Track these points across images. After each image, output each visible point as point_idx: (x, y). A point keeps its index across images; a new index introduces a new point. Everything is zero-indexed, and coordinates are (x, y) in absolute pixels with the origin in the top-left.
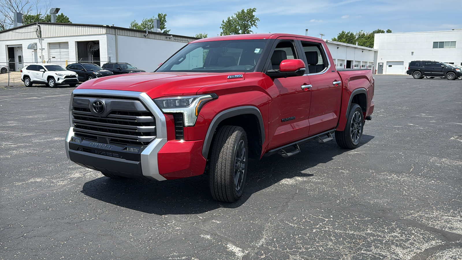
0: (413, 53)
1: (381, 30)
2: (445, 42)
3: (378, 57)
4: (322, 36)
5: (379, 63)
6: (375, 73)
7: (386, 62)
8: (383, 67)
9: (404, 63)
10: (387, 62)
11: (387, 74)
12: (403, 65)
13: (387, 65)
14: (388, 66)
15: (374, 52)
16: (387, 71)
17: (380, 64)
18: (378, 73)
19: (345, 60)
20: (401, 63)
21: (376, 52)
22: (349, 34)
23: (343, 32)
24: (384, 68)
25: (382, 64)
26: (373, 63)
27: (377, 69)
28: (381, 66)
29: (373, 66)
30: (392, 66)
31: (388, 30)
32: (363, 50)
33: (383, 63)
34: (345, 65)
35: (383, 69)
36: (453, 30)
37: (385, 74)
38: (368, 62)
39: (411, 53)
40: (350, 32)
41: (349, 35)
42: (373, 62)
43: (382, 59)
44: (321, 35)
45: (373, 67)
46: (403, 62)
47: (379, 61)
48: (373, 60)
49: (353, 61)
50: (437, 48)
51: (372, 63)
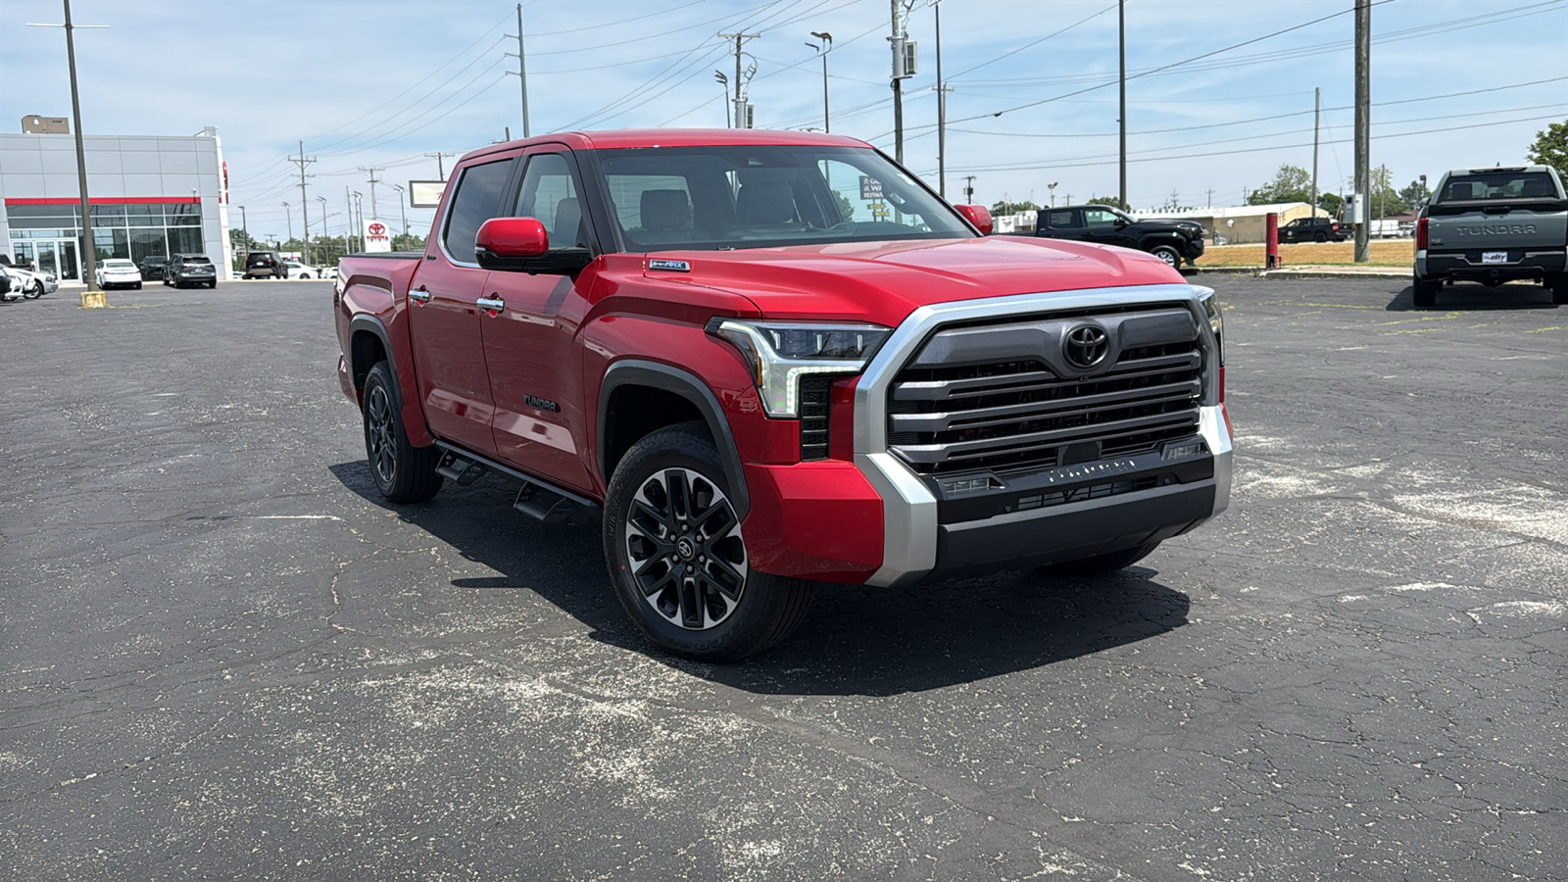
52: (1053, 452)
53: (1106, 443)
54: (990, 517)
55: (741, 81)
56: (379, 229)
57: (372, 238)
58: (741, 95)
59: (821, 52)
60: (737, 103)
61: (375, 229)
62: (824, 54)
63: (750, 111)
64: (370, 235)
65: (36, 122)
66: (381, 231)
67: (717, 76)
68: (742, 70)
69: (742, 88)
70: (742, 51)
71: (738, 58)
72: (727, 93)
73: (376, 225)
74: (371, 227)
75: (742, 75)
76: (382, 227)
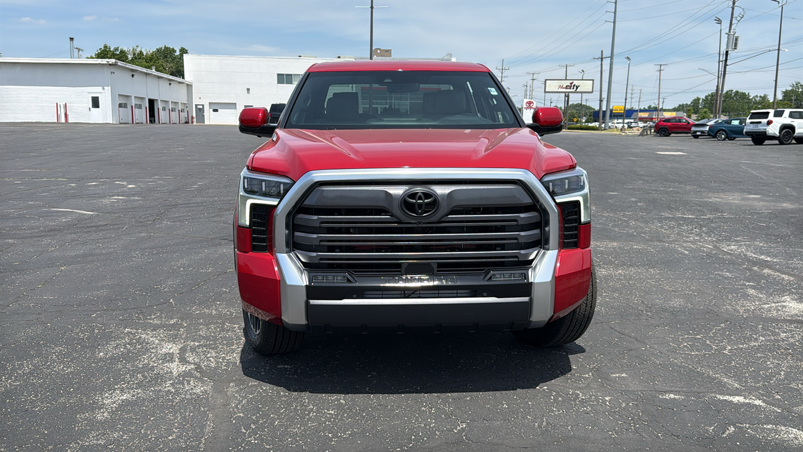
0: (248, 90)
1: (170, 48)
2: (294, 75)
3: (193, 94)
4: (79, 51)
5: (196, 105)
6: (192, 122)
7: (208, 104)
8: (204, 112)
9: (237, 106)
10: (210, 103)
11: (212, 123)
12: (236, 109)
13: (210, 108)
14: (211, 110)
15: (186, 86)
16: (211, 118)
17: (198, 107)
18: (196, 123)
19: (145, 98)
20: (233, 106)
21: (189, 86)
22: (118, 50)
23: (106, 47)
24: (206, 114)
25: (201, 107)
26: (187, 105)
27: (194, 115)
28: (200, 111)
29: (188, 109)
30: (219, 110)
31: (182, 48)
32: (171, 82)
33: (203, 105)
34: (146, 108)
35: (204, 116)
36: (300, 56)
37: (209, 124)
38: (180, 103)
39: (246, 90)
40: (120, 48)
41: (118, 53)
42: (186, 102)
43: (200, 98)
44: (77, 50)
45: (188, 111)
46: (235, 104)
47: (196, 101)
48: (187, 99)
49: (157, 100)
50: (284, 83)
51: (185, 104)
52: (399, 266)
53: (440, 265)
54: (341, 300)
55: (733, 22)
56: (531, 103)
57: (527, 108)
58: (732, 31)
59: (780, 4)
60: (729, 35)
61: (529, 104)
62: (782, 6)
63: (737, 39)
64: (526, 107)
65: (379, 51)
66: (531, 105)
67: (715, 20)
68: (734, 16)
69: (733, 27)
70: (736, 5)
71: (733, 9)
72: (721, 30)
73: (530, 102)
74: (527, 103)
75: (734, 19)
76: (533, 102)
